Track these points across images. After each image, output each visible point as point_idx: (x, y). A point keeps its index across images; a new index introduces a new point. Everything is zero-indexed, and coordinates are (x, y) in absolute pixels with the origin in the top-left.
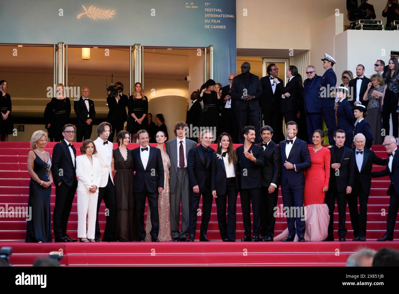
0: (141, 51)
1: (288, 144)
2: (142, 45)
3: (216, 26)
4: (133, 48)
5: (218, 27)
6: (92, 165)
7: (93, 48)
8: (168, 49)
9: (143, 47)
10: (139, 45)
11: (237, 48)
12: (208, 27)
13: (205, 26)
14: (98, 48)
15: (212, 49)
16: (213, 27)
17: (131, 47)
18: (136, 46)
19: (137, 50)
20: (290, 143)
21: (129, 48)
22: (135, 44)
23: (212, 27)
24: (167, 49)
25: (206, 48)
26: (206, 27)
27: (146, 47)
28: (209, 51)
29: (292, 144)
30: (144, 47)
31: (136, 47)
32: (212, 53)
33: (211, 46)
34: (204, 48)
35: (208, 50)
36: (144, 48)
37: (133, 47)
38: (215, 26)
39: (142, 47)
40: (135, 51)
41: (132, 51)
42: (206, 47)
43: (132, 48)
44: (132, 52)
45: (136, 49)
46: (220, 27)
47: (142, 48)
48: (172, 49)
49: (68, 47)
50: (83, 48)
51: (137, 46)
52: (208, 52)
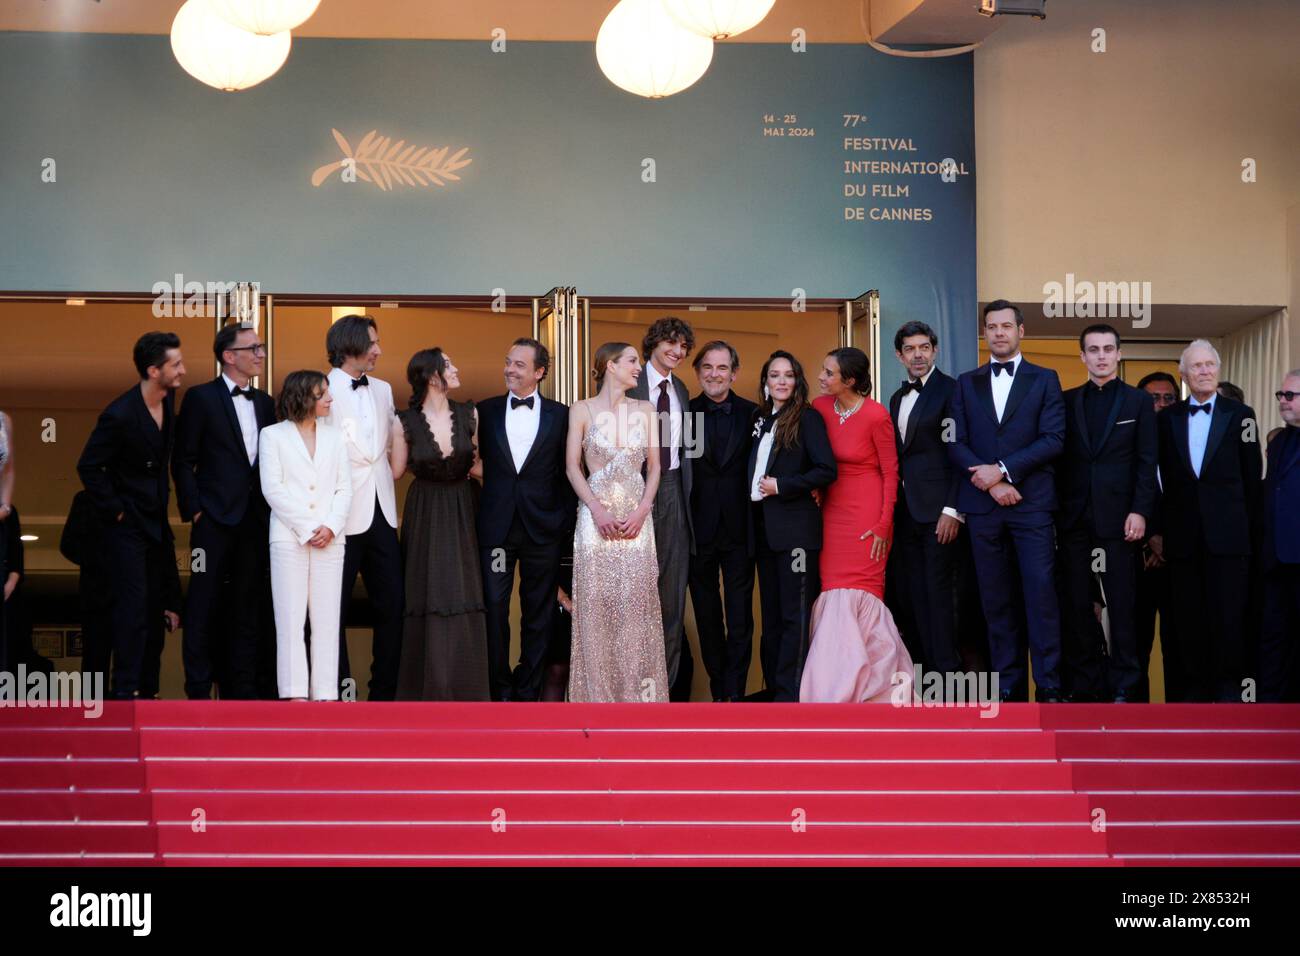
0: (578, 320)
1: (997, 374)
2: (580, 292)
3: (893, 211)
4: (546, 306)
5: (899, 217)
6: (312, 457)
7: (378, 305)
8: (691, 309)
9: (586, 302)
10: (572, 294)
11: (979, 300)
12: (858, 214)
13: (847, 209)
14: (400, 305)
15: (875, 306)
16: (879, 214)
17: (536, 302)
18: (556, 295)
19: (560, 313)
20: (1004, 371)
21: (531, 306)
22: (555, 290)
23: (875, 214)
24: (687, 307)
25: (848, 304)
26: (850, 214)
27: (597, 303)
28: (865, 314)
29: (1011, 374)
30: (592, 299)
31: (560, 301)
32: (875, 323)
33: (870, 293)
34: (843, 302)
35: (860, 309)
36: (591, 307)
37: (546, 302)
38: (886, 211)
39: (583, 301)
40: (553, 320)
41: (542, 319)
42: (850, 300)
43: (542, 305)
44: (540, 320)
45: (556, 311)
46: (910, 217)
47: (581, 306)
48: (709, 308)
49: (275, 304)
50: (334, 308)
51: (563, 297)
52: (861, 318)
